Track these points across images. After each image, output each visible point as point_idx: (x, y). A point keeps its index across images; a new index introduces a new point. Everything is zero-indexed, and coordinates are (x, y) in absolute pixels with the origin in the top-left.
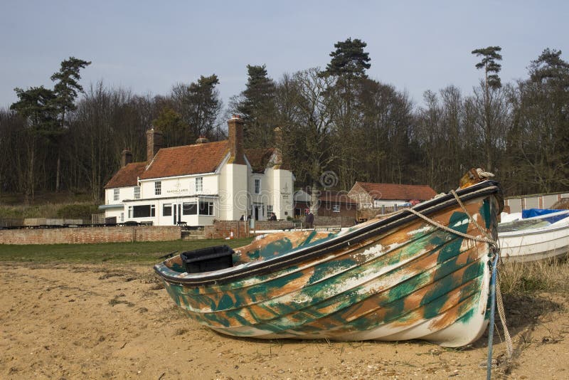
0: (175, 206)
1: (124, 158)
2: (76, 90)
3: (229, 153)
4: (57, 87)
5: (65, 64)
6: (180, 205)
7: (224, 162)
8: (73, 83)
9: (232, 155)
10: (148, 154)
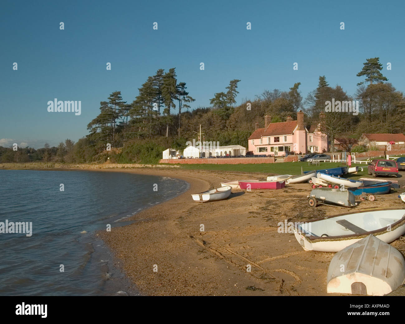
0: (275, 148)
1: (256, 126)
2: (236, 93)
3: (298, 126)
4: (228, 92)
5: (231, 82)
6: (277, 148)
7: (295, 129)
8: (235, 90)
9: (298, 127)
10: (265, 126)
